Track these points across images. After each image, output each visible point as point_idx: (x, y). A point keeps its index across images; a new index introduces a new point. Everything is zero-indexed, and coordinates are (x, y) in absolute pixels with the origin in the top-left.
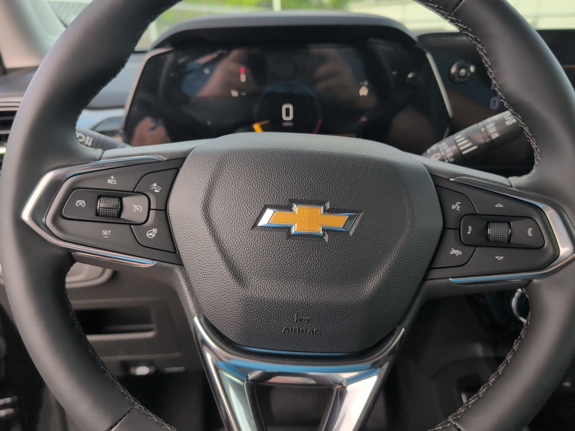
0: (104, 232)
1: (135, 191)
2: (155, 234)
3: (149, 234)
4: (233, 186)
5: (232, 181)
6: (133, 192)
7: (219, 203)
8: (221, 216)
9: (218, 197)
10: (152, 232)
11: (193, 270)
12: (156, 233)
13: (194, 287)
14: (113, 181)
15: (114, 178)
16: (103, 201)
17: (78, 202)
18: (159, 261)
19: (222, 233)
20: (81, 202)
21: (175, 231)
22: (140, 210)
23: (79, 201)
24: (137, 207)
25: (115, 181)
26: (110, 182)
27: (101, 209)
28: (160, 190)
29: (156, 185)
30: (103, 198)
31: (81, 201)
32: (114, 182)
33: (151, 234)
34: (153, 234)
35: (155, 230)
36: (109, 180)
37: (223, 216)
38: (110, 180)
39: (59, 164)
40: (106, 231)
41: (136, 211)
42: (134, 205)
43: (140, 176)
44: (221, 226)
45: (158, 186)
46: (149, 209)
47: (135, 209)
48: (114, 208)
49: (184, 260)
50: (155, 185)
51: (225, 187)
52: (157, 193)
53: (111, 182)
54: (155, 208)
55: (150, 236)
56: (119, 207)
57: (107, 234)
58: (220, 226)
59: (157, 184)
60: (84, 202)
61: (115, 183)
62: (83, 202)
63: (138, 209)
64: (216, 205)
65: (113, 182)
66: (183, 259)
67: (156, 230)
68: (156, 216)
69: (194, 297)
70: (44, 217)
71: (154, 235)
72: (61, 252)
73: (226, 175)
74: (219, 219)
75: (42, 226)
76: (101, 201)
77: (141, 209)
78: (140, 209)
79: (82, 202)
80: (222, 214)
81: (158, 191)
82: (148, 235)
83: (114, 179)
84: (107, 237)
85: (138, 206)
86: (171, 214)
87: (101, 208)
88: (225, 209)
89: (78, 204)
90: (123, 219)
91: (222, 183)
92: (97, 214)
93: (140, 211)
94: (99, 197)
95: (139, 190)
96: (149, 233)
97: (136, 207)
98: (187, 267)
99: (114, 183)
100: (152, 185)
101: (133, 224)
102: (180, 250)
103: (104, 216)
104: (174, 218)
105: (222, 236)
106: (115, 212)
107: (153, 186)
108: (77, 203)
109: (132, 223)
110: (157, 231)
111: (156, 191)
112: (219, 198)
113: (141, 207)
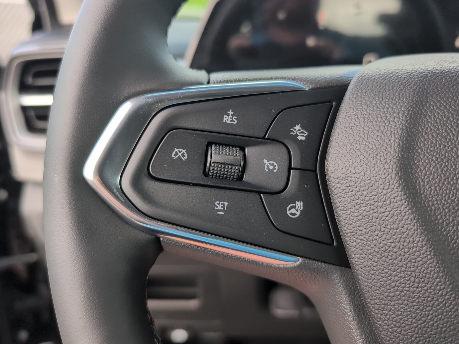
0: (217, 203)
1: (266, 137)
2: (299, 211)
3: (291, 212)
4: (453, 130)
5: (451, 121)
6: (264, 138)
7: (430, 160)
8: (436, 185)
9: (426, 149)
10: (294, 207)
11: (374, 279)
12: (301, 209)
13: (373, 309)
14: (231, 118)
15: (233, 113)
16: (216, 152)
17: (176, 152)
18: (306, 258)
19: (439, 217)
20: (180, 152)
21: (340, 208)
22: (274, 168)
23: (176, 150)
24: (270, 164)
25: (235, 118)
26: (226, 119)
27: (212, 165)
28: (306, 136)
29: (300, 129)
30: (216, 146)
31: (180, 150)
32: (232, 121)
33: (293, 211)
34: (297, 211)
35: (300, 205)
36: (225, 116)
37: (440, 185)
38: (227, 116)
39: (143, 87)
40: (221, 203)
41: (267, 171)
42: (265, 161)
43: (274, 111)
44: (437, 203)
45: (302, 129)
46: (290, 168)
47: (266, 167)
48: (234, 163)
49: (356, 260)
50: (298, 127)
51: (438, 132)
52: (301, 140)
53: (228, 120)
54: (298, 167)
55: (292, 214)
56: (242, 163)
57: (222, 207)
58: (435, 203)
59: (301, 127)
60: (185, 153)
61: (234, 121)
62: (184, 151)
63: (271, 167)
64: (424, 164)
65: (230, 121)
66: (353, 258)
67: (302, 203)
68: (302, 181)
69: (365, 324)
70: (118, 175)
71: (298, 214)
72: (145, 237)
73: (435, 111)
74: (432, 190)
75: (115, 191)
76: (213, 152)
77: (277, 168)
78: (274, 166)
79: (182, 151)
80: (437, 180)
81: (303, 138)
82: (288, 212)
83: (232, 115)
84: (223, 213)
85: (272, 162)
86: (333, 178)
87: (214, 162)
88: (443, 172)
89: (175, 155)
90: (247, 183)
91: (432, 125)
92: (206, 174)
93: (275, 171)
94: (209, 144)
95: (273, 137)
96: (290, 209)
97: (268, 163)
98: (360, 272)
99: (233, 123)
100: (292, 128)
101: (263, 193)
102: (348, 242)
103: (216, 177)
104: (339, 185)
105: (440, 221)
106: (236, 170)
107: (295, 130)
108: (174, 153)
109: (262, 190)
110: (303, 205)
111: (300, 138)
112: (428, 151)
113: (275, 164)
